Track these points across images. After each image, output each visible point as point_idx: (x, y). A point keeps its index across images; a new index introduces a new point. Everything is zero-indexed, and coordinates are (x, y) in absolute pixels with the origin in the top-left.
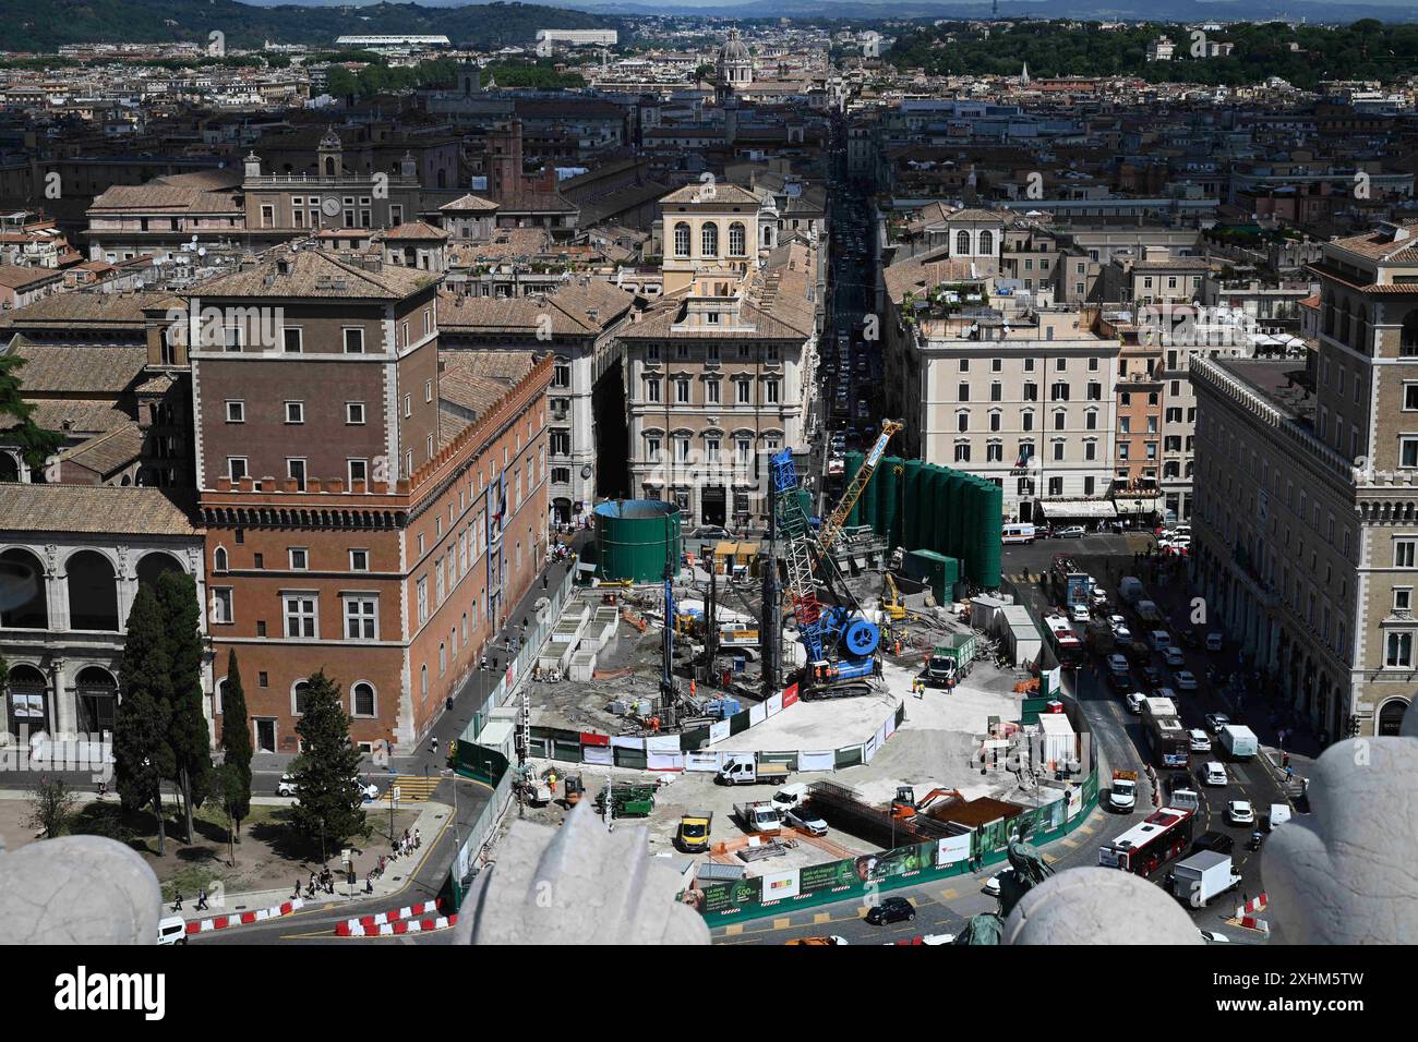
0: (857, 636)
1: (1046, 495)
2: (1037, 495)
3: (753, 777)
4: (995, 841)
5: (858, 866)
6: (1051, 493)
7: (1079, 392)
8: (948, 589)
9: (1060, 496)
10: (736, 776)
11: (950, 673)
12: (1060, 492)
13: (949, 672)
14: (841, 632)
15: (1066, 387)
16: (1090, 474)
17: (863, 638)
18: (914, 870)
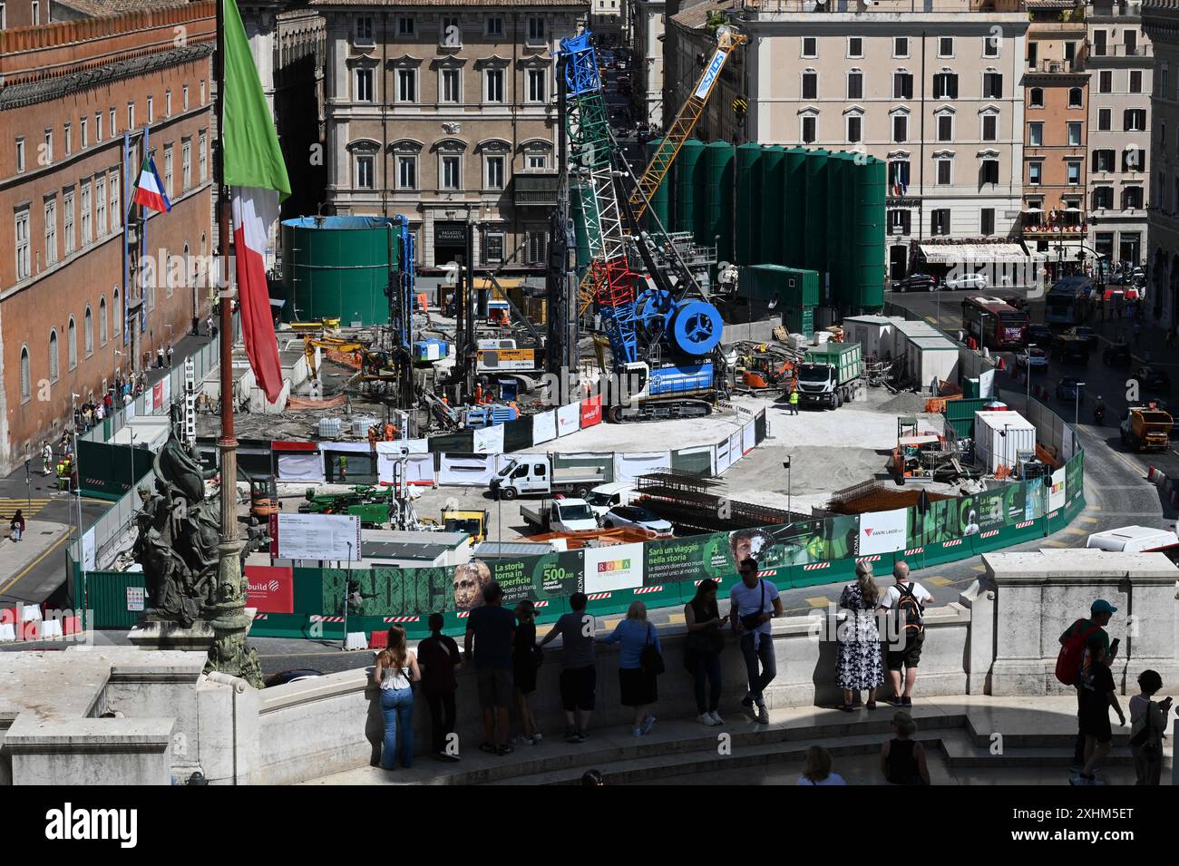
0: (691, 324)
1: (927, 235)
2: (914, 235)
3: (546, 484)
4: (944, 528)
5: (735, 547)
6: (934, 231)
7: (972, 86)
8: (807, 314)
9: (946, 237)
10: (520, 484)
11: (829, 385)
12: (946, 230)
13: (827, 383)
14: (667, 317)
15: (953, 79)
16: (988, 204)
17: (699, 328)
18: (821, 560)
